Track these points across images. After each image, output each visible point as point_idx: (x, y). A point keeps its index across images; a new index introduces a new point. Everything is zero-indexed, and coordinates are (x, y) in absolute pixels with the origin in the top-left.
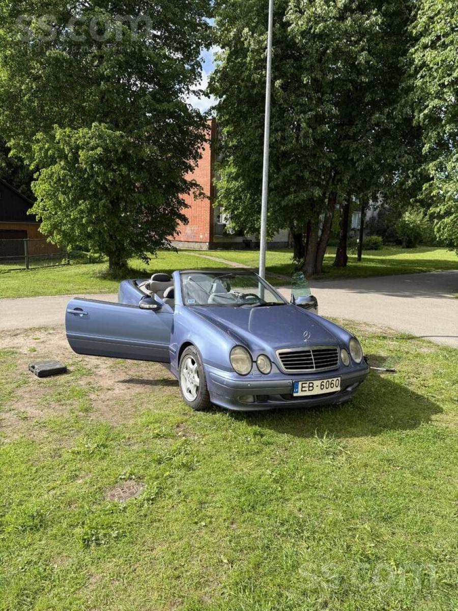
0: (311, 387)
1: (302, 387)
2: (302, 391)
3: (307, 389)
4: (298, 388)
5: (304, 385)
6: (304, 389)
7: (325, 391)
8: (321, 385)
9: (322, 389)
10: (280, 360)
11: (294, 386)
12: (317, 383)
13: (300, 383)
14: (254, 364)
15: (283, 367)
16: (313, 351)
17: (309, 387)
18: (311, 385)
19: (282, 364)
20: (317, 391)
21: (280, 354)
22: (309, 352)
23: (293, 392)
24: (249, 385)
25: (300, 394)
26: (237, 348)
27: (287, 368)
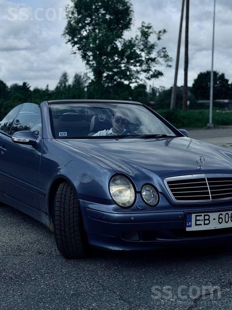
0: (207, 221)
1: (196, 220)
2: (196, 225)
3: (202, 223)
4: (191, 221)
5: (198, 218)
6: (198, 223)
7: (224, 226)
8: (219, 218)
9: (220, 223)
10: (169, 189)
11: (186, 219)
12: (214, 216)
13: (193, 216)
14: (138, 195)
15: (173, 198)
16: (209, 179)
17: (205, 220)
18: (207, 217)
19: (171, 194)
20: (214, 225)
21: (168, 183)
22: (204, 180)
23: (186, 226)
24: (132, 218)
25: (194, 228)
26: (118, 177)
27: (177, 199)
